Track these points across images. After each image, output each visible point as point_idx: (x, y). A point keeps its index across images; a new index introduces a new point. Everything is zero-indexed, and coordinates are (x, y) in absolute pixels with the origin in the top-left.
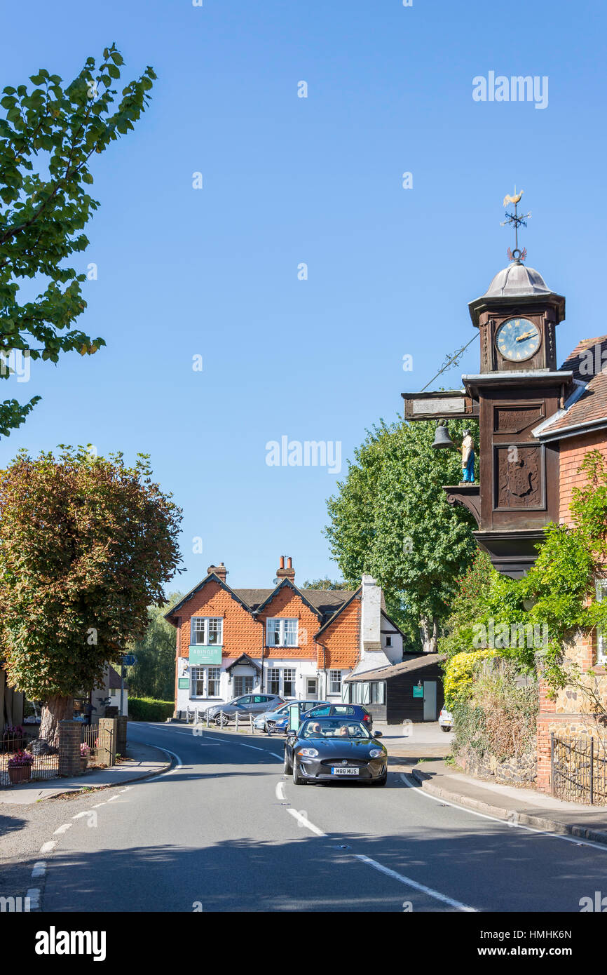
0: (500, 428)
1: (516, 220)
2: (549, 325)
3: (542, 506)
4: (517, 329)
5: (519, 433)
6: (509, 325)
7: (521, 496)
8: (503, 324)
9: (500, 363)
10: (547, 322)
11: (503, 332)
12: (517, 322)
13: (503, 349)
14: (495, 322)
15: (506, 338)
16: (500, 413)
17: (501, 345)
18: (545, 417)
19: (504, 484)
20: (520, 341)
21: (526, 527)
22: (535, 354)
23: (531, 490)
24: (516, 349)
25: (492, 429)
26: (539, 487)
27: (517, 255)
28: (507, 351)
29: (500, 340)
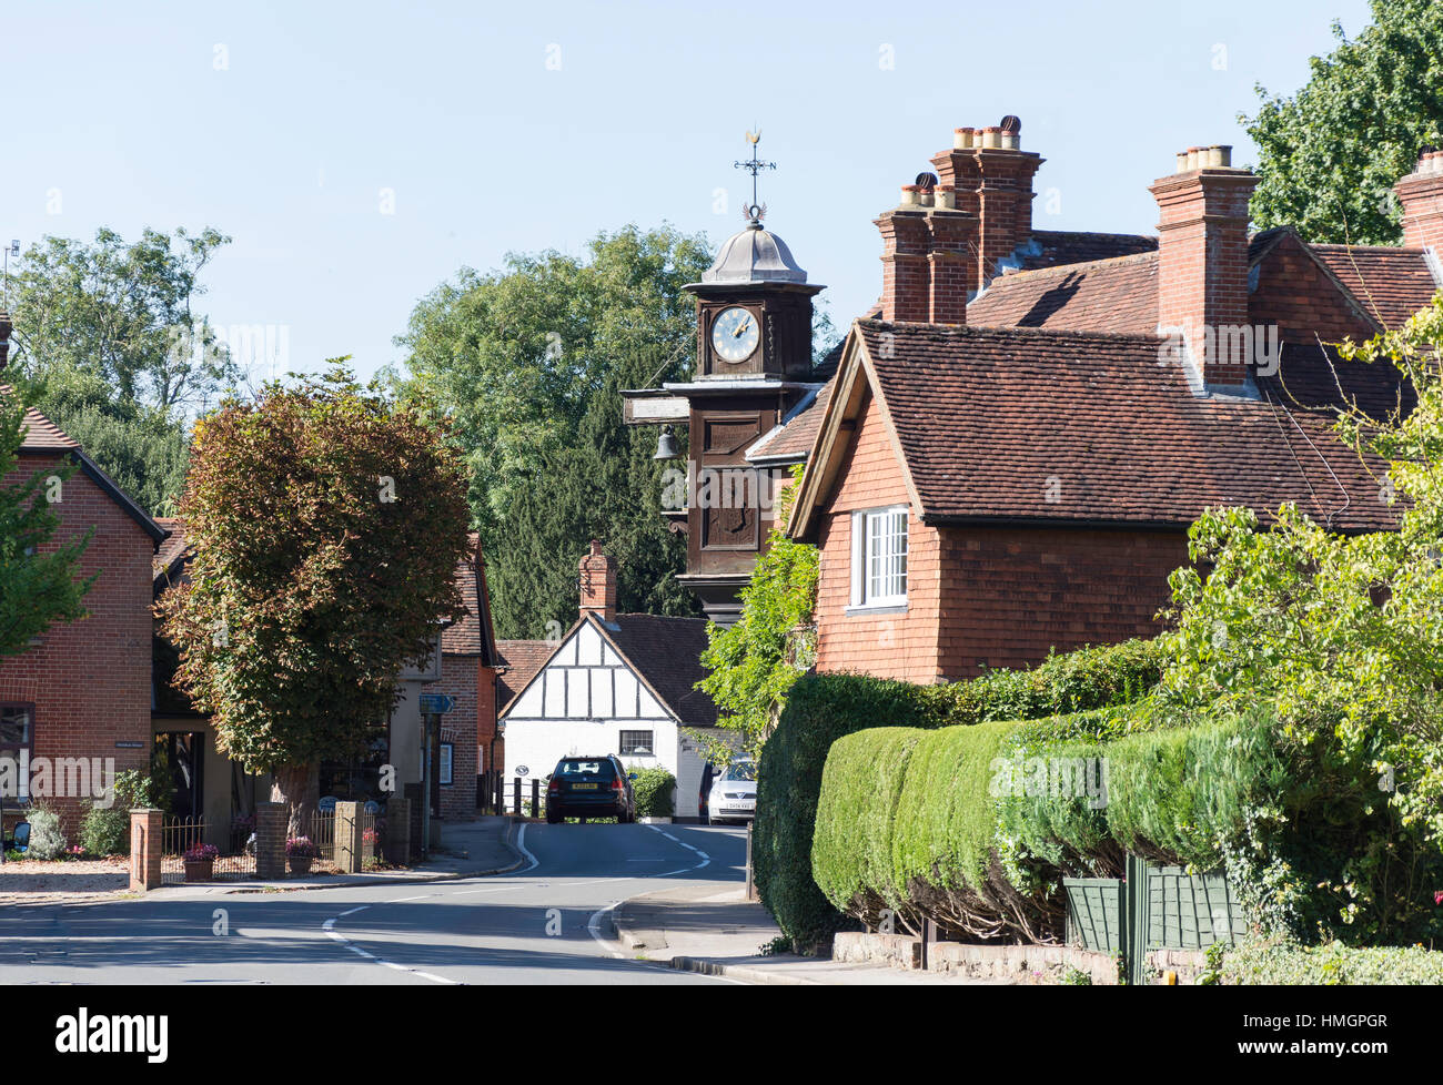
0: (713, 446)
1: (754, 166)
2: (769, 317)
3: (754, 546)
4: (736, 322)
5: (731, 453)
6: (726, 316)
7: (734, 531)
8: (719, 314)
9: (716, 364)
10: (765, 314)
11: (719, 324)
12: (735, 312)
13: (718, 345)
14: (709, 312)
15: (723, 332)
16: (713, 427)
17: (718, 339)
18: (762, 433)
19: (715, 517)
20: (738, 336)
21: (737, 571)
22: (752, 355)
23: (744, 524)
24: (733, 346)
25: (702, 448)
26: (753, 521)
27: (755, 211)
28: (723, 349)
29: (716, 335)
